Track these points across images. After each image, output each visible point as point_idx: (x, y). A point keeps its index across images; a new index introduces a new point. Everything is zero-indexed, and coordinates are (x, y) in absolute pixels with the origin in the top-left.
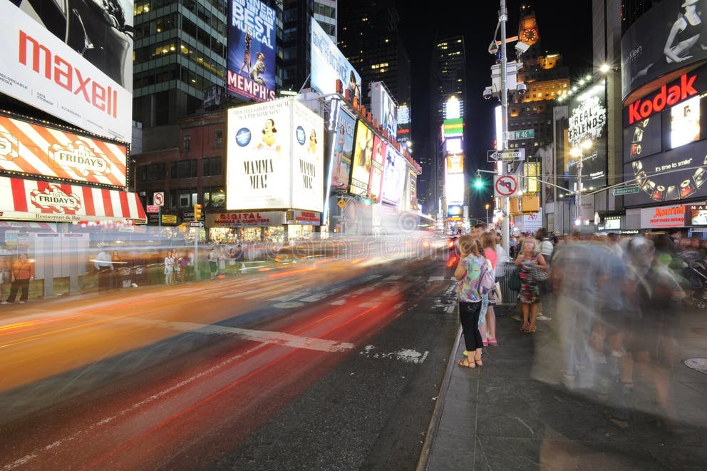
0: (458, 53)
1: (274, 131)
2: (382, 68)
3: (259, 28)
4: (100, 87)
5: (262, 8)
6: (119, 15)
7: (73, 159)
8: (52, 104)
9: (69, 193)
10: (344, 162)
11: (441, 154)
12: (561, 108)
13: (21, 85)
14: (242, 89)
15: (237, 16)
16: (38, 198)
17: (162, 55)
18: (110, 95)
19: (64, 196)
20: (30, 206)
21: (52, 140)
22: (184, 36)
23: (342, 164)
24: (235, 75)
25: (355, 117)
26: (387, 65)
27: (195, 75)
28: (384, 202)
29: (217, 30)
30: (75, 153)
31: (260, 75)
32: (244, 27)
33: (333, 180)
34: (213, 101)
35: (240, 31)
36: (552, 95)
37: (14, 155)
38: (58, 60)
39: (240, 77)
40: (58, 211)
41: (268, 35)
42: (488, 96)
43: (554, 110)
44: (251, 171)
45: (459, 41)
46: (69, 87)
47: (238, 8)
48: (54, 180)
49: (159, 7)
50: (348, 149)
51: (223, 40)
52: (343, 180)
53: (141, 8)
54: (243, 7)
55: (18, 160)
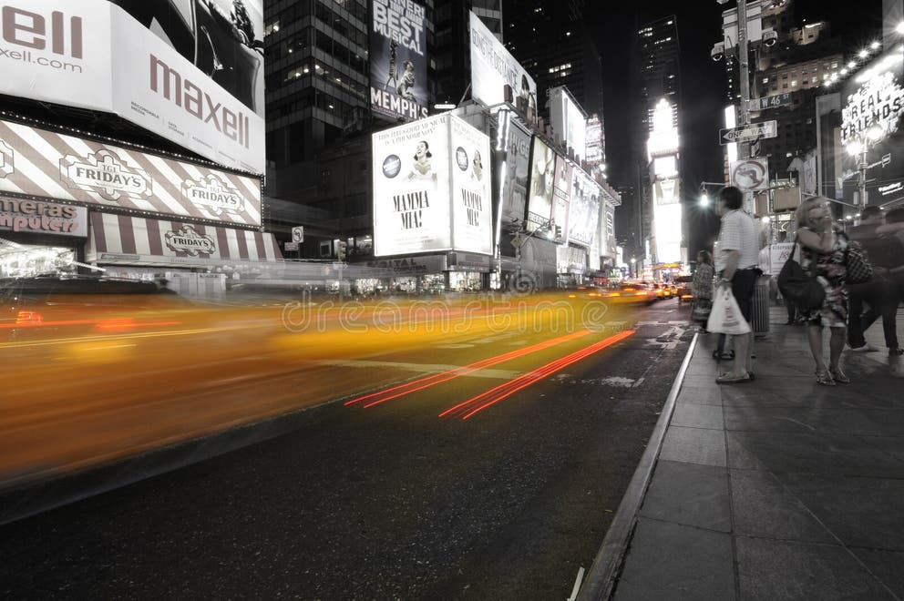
0: (669, 39)
1: (429, 155)
2: (563, 71)
3: (406, 31)
4: (231, 113)
5: (408, 5)
6: (248, 29)
7: (205, 196)
8: (183, 134)
9: (203, 234)
10: (517, 192)
11: (648, 180)
12: (828, 97)
13: (153, 114)
14: (388, 107)
15: (379, 19)
16: (172, 239)
17: (295, 80)
18: (242, 122)
19: (198, 238)
20: (166, 250)
21: (185, 176)
22: (319, 54)
23: (515, 194)
24: (379, 91)
25: (530, 132)
26: (570, 66)
27: (332, 100)
28: (571, 244)
29: (355, 43)
30: (208, 189)
31: (410, 90)
32: (387, 33)
33: (503, 214)
34: (354, 126)
35: (384, 37)
36: (814, 81)
37: (149, 193)
38: (188, 84)
39: (385, 94)
40: (192, 254)
41: (417, 39)
42: (717, 56)
43: (817, 101)
44: (401, 208)
45: (670, 23)
46: (199, 115)
47: (380, 9)
48: (188, 220)
49: (289, 23)
50: (522, 175)
51: (363, 53)
52: (518, 213)
53: (270, 27)
54: (386, 8)
55: (153, 199)
